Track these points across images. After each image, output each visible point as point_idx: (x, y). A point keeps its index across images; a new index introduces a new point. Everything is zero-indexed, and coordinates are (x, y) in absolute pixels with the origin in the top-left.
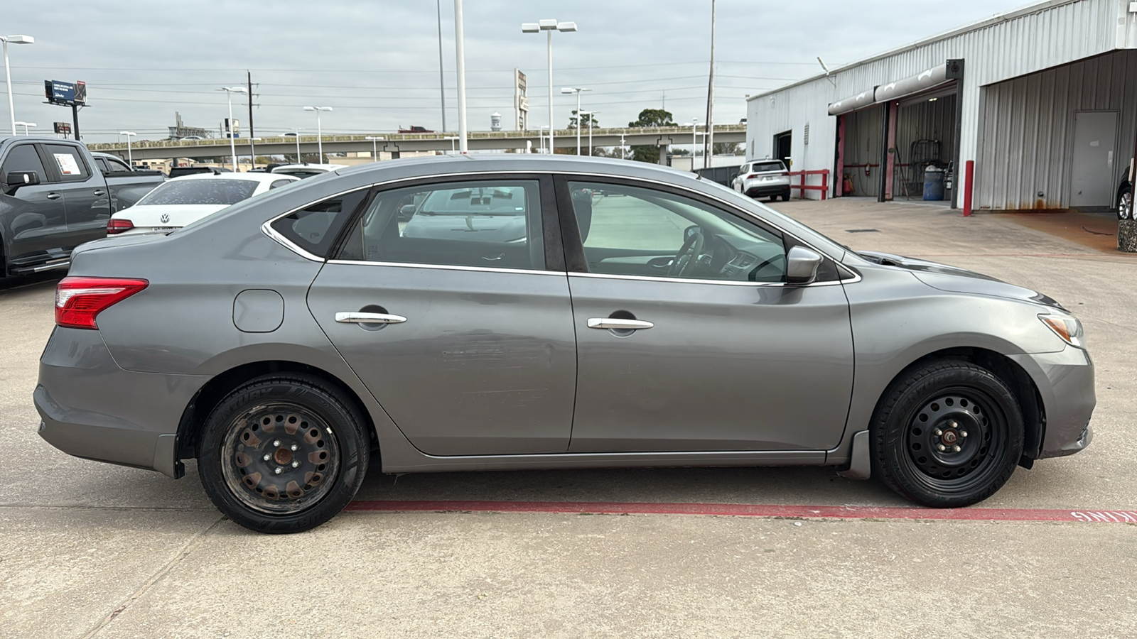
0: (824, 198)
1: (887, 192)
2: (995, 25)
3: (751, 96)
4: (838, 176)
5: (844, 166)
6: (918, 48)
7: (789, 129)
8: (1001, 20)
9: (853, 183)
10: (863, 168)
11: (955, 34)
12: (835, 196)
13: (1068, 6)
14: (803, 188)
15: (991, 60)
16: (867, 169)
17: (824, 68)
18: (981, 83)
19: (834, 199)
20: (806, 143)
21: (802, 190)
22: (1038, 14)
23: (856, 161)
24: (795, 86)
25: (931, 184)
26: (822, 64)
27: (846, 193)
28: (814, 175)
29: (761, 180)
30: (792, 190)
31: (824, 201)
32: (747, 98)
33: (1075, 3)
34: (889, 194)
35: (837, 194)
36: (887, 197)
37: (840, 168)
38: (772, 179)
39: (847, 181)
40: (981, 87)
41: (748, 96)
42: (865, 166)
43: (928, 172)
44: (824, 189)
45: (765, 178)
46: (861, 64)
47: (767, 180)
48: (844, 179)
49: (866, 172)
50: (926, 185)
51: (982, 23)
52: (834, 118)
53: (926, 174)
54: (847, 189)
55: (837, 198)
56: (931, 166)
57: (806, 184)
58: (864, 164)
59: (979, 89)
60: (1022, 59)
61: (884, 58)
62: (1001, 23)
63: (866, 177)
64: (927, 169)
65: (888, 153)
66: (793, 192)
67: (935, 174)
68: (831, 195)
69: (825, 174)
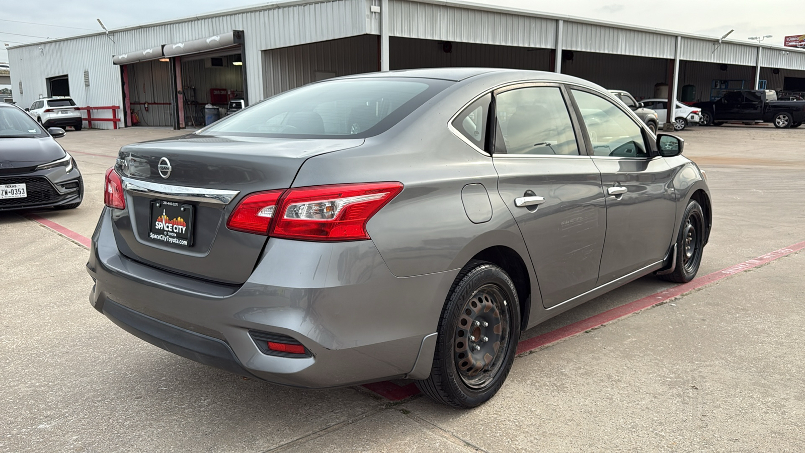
0: (115, 127)
1: (181, 123)
2: (269, 9)
3: (10, 46)
4: (127, 110)
5: (131, 104)
6: (198, 20)
7: (66, 74)
8: (274, 6)
9: (138, 115)
10: (143, 105)
11: (234, 13)
12: (126, 126)
13: (328, 3)
14: (90, 120)
15: (268, 32)
16: (146, 106)
17: (104, 28)
18: (261, 47)
19: (126, 128)
20: (87, 85)
21: (89, 122)
22: (304, 6)
23: (137, 100)
24: (67, 40)
25: (211, 117)
26: (102, 24)
27: (135, 124)
28: (99, 110)
29: (57, 113)
30: (83, 122)
31: (115, 130)
32: (7, 46)
33: (333, 1)
34: (182, 124)
35: (128, 125)
36: (181, 126)
37: (127, 105)
38: (67, 113)
39: (133, 115)
40: (262, 51)
41: (8, 45)
42: (144, 104)
43: (207, 108)
44: (115, 121)
45: (60, 112)
46: (141, 27)
47: (62, 113)
48: (131, 113)
49: (145, 108)
50: (208, 118)
51: (259, 7)
52: (118, 66)
53: (206, 110)
54: (135, 121)
55: (128, 128)
56: (209, 104)
57: (92, 117)
58: (143, 102)
59: (260, 52)
60: (294, 34)
61: (165, 25)
62: (274, 9)
63: (145, 112)
64: (207, 106)
65: (178, 94)
66: (85, 123)
67: (213, 110)
68: (123, 125)
69: (114, 109)
